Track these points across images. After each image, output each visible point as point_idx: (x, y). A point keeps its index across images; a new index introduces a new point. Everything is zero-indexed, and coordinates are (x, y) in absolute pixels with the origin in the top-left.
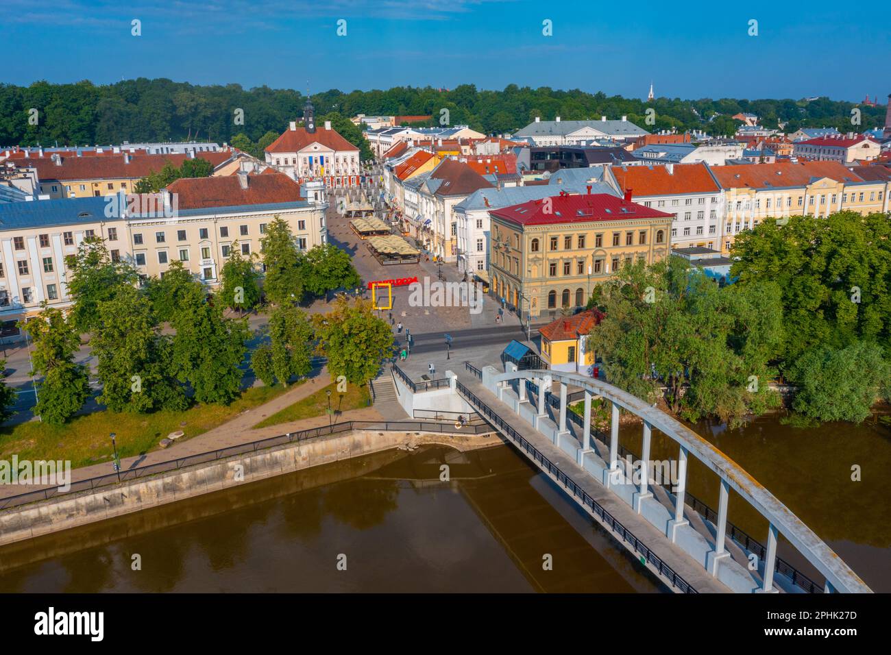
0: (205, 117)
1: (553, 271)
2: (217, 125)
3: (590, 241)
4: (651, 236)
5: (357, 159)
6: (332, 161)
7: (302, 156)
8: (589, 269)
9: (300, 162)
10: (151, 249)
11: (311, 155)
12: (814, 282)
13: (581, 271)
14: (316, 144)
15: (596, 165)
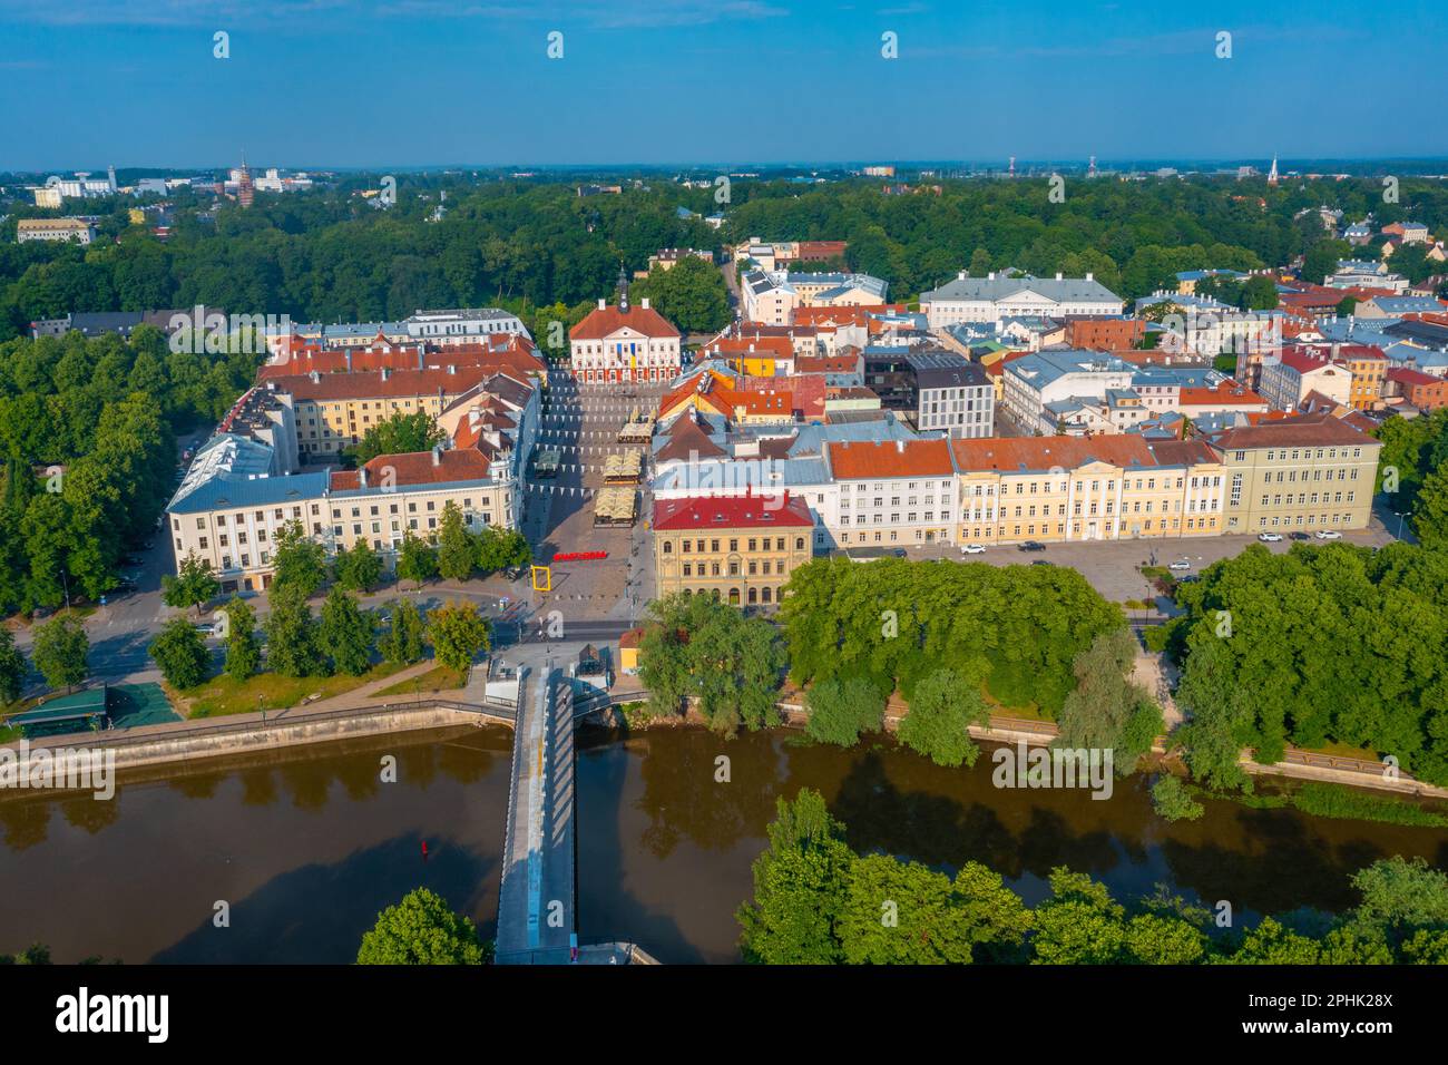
0: (519, 273)
1: (687, 572)
2: (533, 281)
3: (725, 546)
4: (790, 543)
5: (677, 349)
6: (645, 349)
7: (609, 342)
8: (724, 571)
9: (606, 350)
10: (347, 522)
11: (619, 342)
13: (717, 572)
14: (626, 329)
15: (931, 391)
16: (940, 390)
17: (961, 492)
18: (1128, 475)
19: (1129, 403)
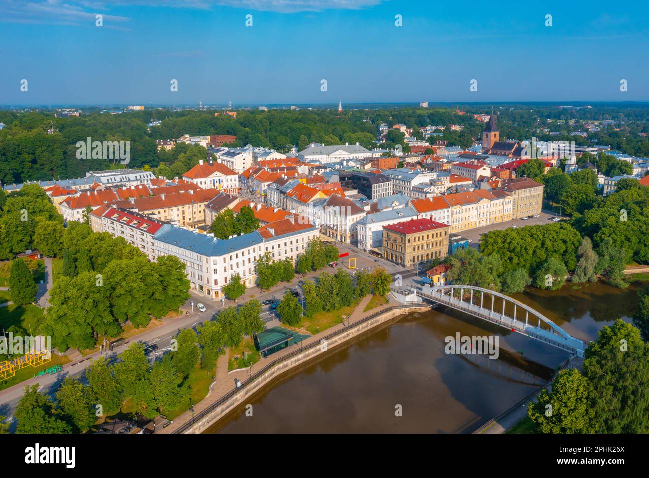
1: (414, 250)
3: (425, 238)
4: (443, 234)
5: (237, 180)
6: (224, 181)
7: (210, 179)
8: (425, 247)
9: (208, 183)
11: (213, 178)
12: (505, 251)
13: (422, 248)
14: (217, 173)
15: (375, 185)
16: (378, 184)
17: (452, 214)
18: (492, 202)
19: (440, 184)
